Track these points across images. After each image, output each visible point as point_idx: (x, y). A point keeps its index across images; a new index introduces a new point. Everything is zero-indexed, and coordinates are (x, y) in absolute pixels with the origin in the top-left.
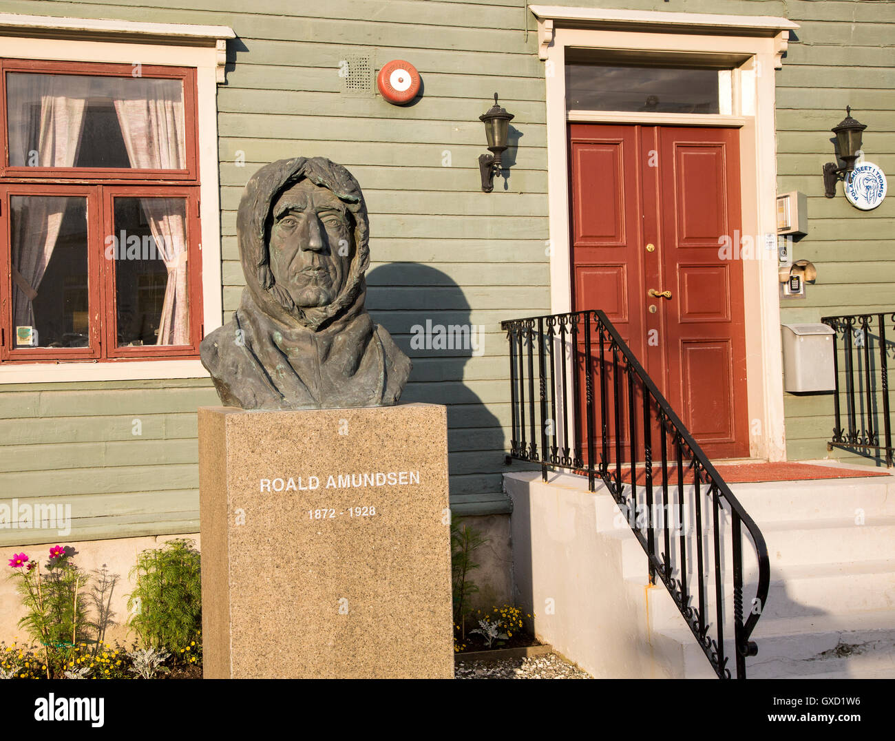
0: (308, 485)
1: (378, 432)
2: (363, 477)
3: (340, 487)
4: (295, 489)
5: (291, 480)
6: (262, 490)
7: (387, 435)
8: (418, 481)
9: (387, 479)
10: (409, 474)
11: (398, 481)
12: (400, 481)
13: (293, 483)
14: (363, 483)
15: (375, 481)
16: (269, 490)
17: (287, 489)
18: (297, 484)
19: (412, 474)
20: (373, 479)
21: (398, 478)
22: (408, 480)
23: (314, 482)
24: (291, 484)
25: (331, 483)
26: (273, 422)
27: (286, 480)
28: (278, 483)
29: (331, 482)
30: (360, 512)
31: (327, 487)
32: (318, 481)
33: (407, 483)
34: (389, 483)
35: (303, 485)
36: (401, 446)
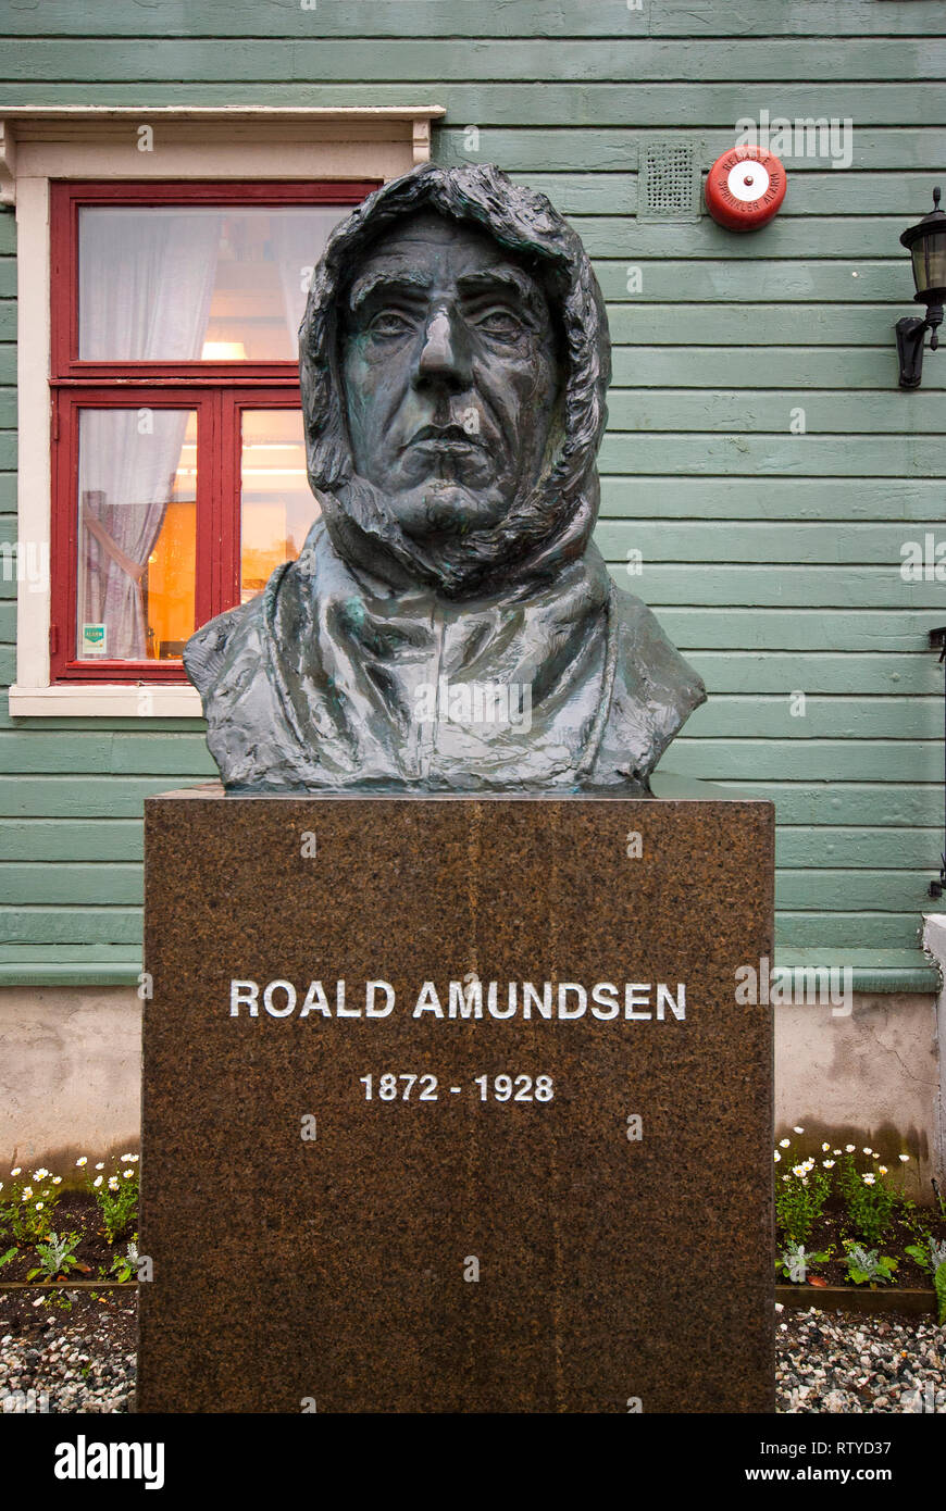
0: (362, 1005)
1: (570, 867)
2: (520, 992)
3: (453, 1015)
4: (327, 1013)
5: (316, 988)
6: (235, 1012)
7: (596, 880)
8: (680, 1014)
9: (591, 1003)
10: (652, 994)
11: (622, 1010)
12: (628, 1008)
13: (322, 996)
14: (520, 1010)
15: (555, 1003)
16: (254, 1012)
17: (304, 1013)
18: (332, 1000)
19: (663, 992)
20: (548, 997)
21: (620, 998)
22: (652, 1008)
23: (381, 998)
24: (316, 999)
25: (427, 1002)
26: (272, 827)
27: (302, 990)
28: (280, 999)
29: (428, 1000)
30: (508, 1089)
31: (417, 1014)
32: (391, 994)
33: (647, 1016)
34: (596, 1013)
35: (349, 1004)
36: (637, 909)
